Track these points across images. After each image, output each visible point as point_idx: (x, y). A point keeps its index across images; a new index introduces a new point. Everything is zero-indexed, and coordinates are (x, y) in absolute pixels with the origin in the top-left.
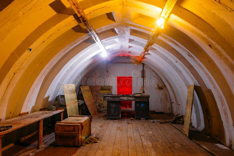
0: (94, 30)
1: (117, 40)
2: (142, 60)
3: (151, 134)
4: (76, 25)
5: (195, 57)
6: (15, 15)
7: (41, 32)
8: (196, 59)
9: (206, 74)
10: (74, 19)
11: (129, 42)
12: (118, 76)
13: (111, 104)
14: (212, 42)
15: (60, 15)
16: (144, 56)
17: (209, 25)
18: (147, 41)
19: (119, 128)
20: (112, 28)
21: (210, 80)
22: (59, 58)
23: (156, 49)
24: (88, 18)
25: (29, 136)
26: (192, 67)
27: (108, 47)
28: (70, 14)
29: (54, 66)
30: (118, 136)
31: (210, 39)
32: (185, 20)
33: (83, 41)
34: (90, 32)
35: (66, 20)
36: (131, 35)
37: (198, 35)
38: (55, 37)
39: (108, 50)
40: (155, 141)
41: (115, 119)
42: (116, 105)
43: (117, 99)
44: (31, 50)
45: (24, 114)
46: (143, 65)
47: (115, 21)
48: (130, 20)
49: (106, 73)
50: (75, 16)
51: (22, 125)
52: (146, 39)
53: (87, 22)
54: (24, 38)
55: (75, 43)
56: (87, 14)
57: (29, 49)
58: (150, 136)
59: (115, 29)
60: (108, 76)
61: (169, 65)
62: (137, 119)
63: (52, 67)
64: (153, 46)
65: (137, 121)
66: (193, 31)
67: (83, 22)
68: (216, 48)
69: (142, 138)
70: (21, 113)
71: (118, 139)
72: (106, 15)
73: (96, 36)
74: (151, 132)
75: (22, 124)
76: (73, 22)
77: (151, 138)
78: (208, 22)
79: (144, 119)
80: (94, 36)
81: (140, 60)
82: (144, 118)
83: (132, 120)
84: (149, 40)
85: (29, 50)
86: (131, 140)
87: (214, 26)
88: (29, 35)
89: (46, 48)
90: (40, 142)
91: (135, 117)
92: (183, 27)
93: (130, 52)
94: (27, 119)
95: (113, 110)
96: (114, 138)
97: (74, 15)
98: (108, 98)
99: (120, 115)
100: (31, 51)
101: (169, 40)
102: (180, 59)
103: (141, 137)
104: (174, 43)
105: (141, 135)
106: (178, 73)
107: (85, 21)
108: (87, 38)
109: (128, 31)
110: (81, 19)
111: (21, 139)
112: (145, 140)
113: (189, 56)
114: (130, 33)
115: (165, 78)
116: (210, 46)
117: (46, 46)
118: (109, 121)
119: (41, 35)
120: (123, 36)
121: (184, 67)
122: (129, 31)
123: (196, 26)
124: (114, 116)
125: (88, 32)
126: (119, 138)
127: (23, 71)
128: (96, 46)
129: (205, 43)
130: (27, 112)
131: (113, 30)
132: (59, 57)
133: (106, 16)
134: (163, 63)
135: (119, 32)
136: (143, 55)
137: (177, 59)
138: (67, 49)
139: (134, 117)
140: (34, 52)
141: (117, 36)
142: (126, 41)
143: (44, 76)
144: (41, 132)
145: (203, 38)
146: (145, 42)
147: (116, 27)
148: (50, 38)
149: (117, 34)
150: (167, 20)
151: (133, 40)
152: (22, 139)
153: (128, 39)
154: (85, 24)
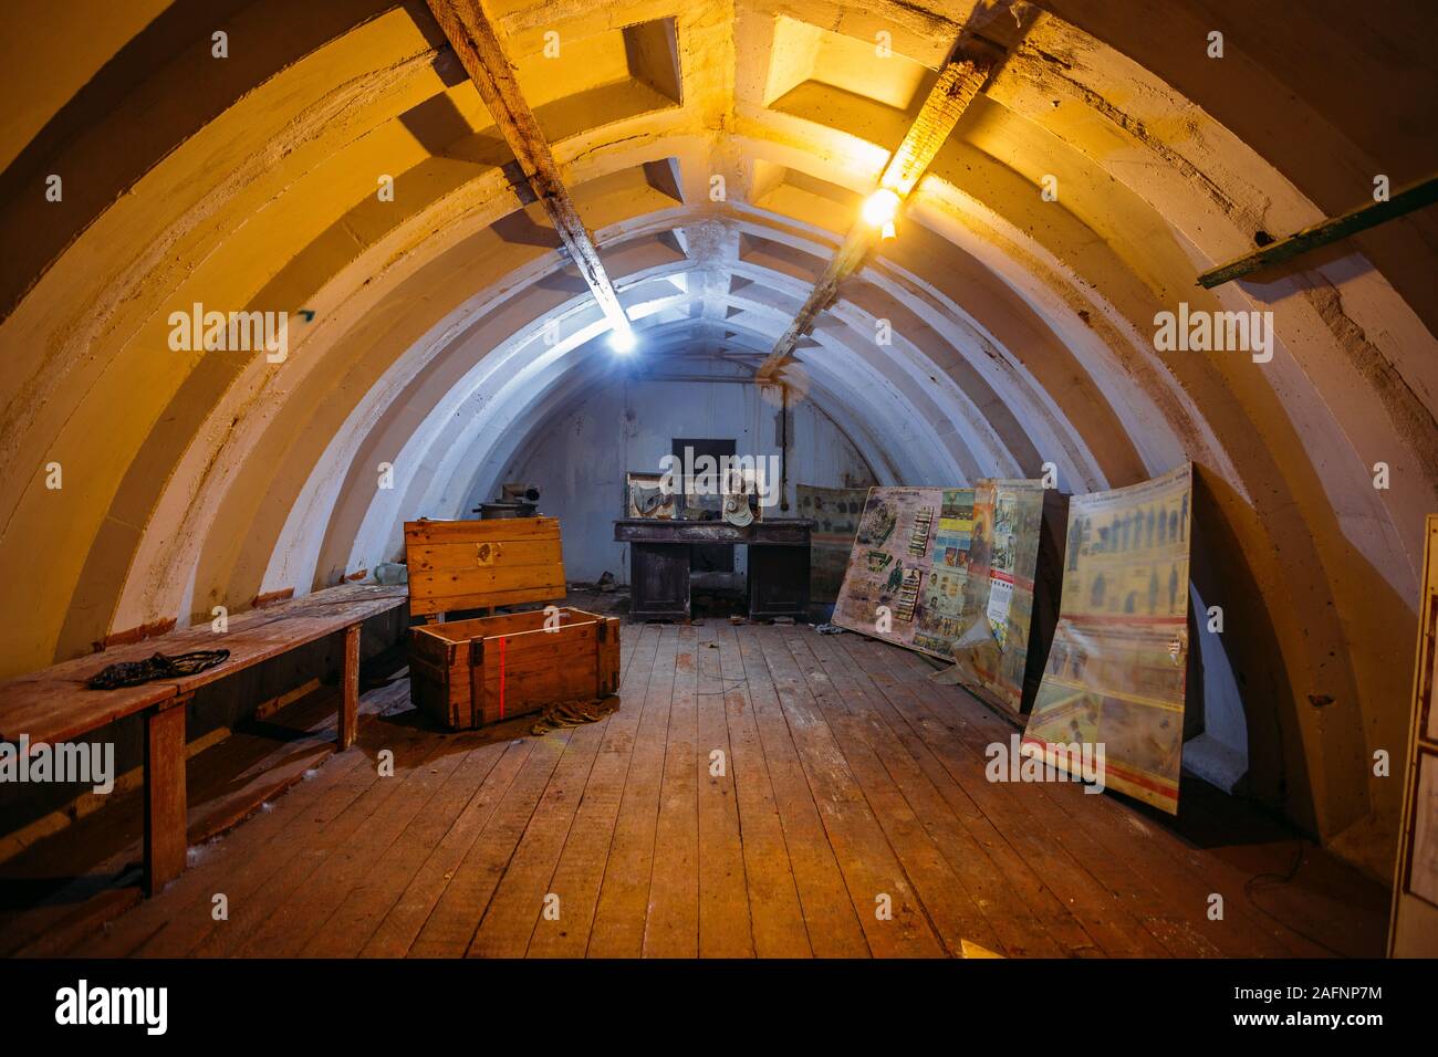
0: (586, 235)
1: (679, 280)
2: (782, 369)
3: (819, 684)
4: (510, 211)
5: (1015, 361)
6: (250, 161)
7: (357, 237)
8: (1021, 369)
9: (1059, 432)
10: (506, 182)
11: (731, 292)
12: (676, 437)
13: (650, 556)
14: (1096, 299)
15: (444, 162)
16: (792, 350)
17: (1085, 225)
18: (811, 287)
19: (682, 660)
20: (664, 226)
21: (1073, 459)
22: (430, 354)
23: (844, 323)
24: (566, 180)
25: (294, 696)
26: (997, 401)
27: (640, 311)
28: (488, 163)
29: (407, 389)
30: (683, 694)
31: (1087, 286)
32: (986, 204)
33: (536, 280)
34: (571, 246)
35: (471, 187)
36: (742, 258)
37: (1038, 268)
38: (419, 259)
39: (636, 324)
40: (840, 715)
41: (666, 622)
42: (670, 559)
43: (674, 537)
44: (310, 316)
45: (275, 597)
46: (785, 391)
47: (680, 200)
48: (746, 197)
49: (623, 420)
50: (513, 171)
51: (271, 648)
52: (809, 281)
53: (560, 200)
54: (282, 264)
55: (502, 291)
56: (562, 166)
57: (302, 313)
58: (815, 692)
59: (679, 234)
60: (633, 436)
61: (899, 393)
62: (757, 620)
63: (399, 392)
64: (833, 311)
65: (760, 629)
66: (1015, 252)
67: (545, 196)
68: (1108, 327)
69: (787, 700)
70: (261, 593)
71: (682, 705)
72: (641, 169)
73: (594, 260)
74: (819, 677)
75: (273, 642)
76: (501, 197)
77: (820, 702)
78: (1080, 216)
79: (787, 619)
80: (587, 262)
81: (774, 367)
82: (790, 616)
83: (737, 624)
84: (818, 283)
85: (304, 316)
86: (740, 711)
87: (1105, 232)
88: (301, 247)
89: (374, 307)
90: (347, 719)
91: (751, 612)
92: (974, 231)
93: (729, 334)
94: (291, 620)
95: (654, 583)
96: (667, 702)
97: (505, 168)
98: (633, 529)
99: (688, 605)
100: (310, 323)
101: (907, 284)
102: (947, 369)
103: (781, 695)
104: (929, 298)
105: (778, 686)
106: (936, 429)
107: (553, 194)
108: (555, 268)
109: (730, 244)
110: (534, 184)
111: (260, 707)
112: (797, 707)
113: (991, 356)
114: (740, 251)
115: (877, 447)
116: (1084, 315)
117: (375, 299)
118: (638, 627)
119: (356, 253)
120: (709, 262)
121: (964, 403)
122: (737, 243)
123: (1029, 231)
124: (658, 607)
125: (563, 244)
126: (685, 701)
127: (271, 411)
128: (592, 303)
129: (1063, 304)
130: (284, 592)
131: (666, 238)
132: (431, 349)
133: (642, 176)
134: (871, 384)
135: (693, 245)
136: (787, 348)
137: (938, 368)
138: (468, 313)
139: (745, 614)
140: (326, 324)
141: (680, 264)
142: (720, 284)
143: (364, 432)
144: (354, 676)
145: (1058, 283)
146: (800, 291)
147: (684, 222)
148: (396, 264)
149: (683, 256)
150: (906, 201)
151: (750, 282)
152: (264, 710)
153: (729, 277)
154: (552, 209)
